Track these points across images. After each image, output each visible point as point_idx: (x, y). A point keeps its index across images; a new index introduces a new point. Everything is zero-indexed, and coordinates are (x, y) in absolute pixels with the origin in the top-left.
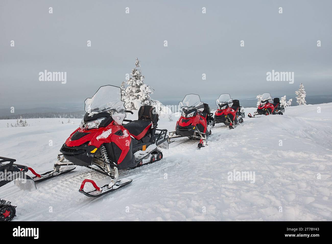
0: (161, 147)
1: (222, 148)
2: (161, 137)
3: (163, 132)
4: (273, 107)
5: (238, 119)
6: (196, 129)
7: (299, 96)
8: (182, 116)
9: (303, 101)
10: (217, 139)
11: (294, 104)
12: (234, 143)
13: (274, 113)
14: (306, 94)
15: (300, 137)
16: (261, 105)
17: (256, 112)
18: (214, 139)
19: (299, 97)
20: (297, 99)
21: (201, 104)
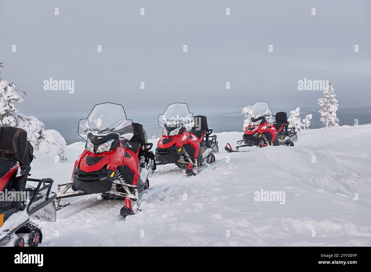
0: (39, 218)
1: (172, 215)
2: (38, 196)
3: (44, 184)
4: (275, 131)
5: (206, 156)
6: (118, 176)
7: (326, 107)
8: (86, 150)
9: (333, 118)
10: (161, 197)
11: (316, 124)
12: (195, 204)
13: (276, 144)
14: (338, 105)
15: (326, 190)
16: (250, 126)
17: (242, 141)
18: (154, 197)
19: (325, 111)
20: (322, 115)
21: (127, 125)
